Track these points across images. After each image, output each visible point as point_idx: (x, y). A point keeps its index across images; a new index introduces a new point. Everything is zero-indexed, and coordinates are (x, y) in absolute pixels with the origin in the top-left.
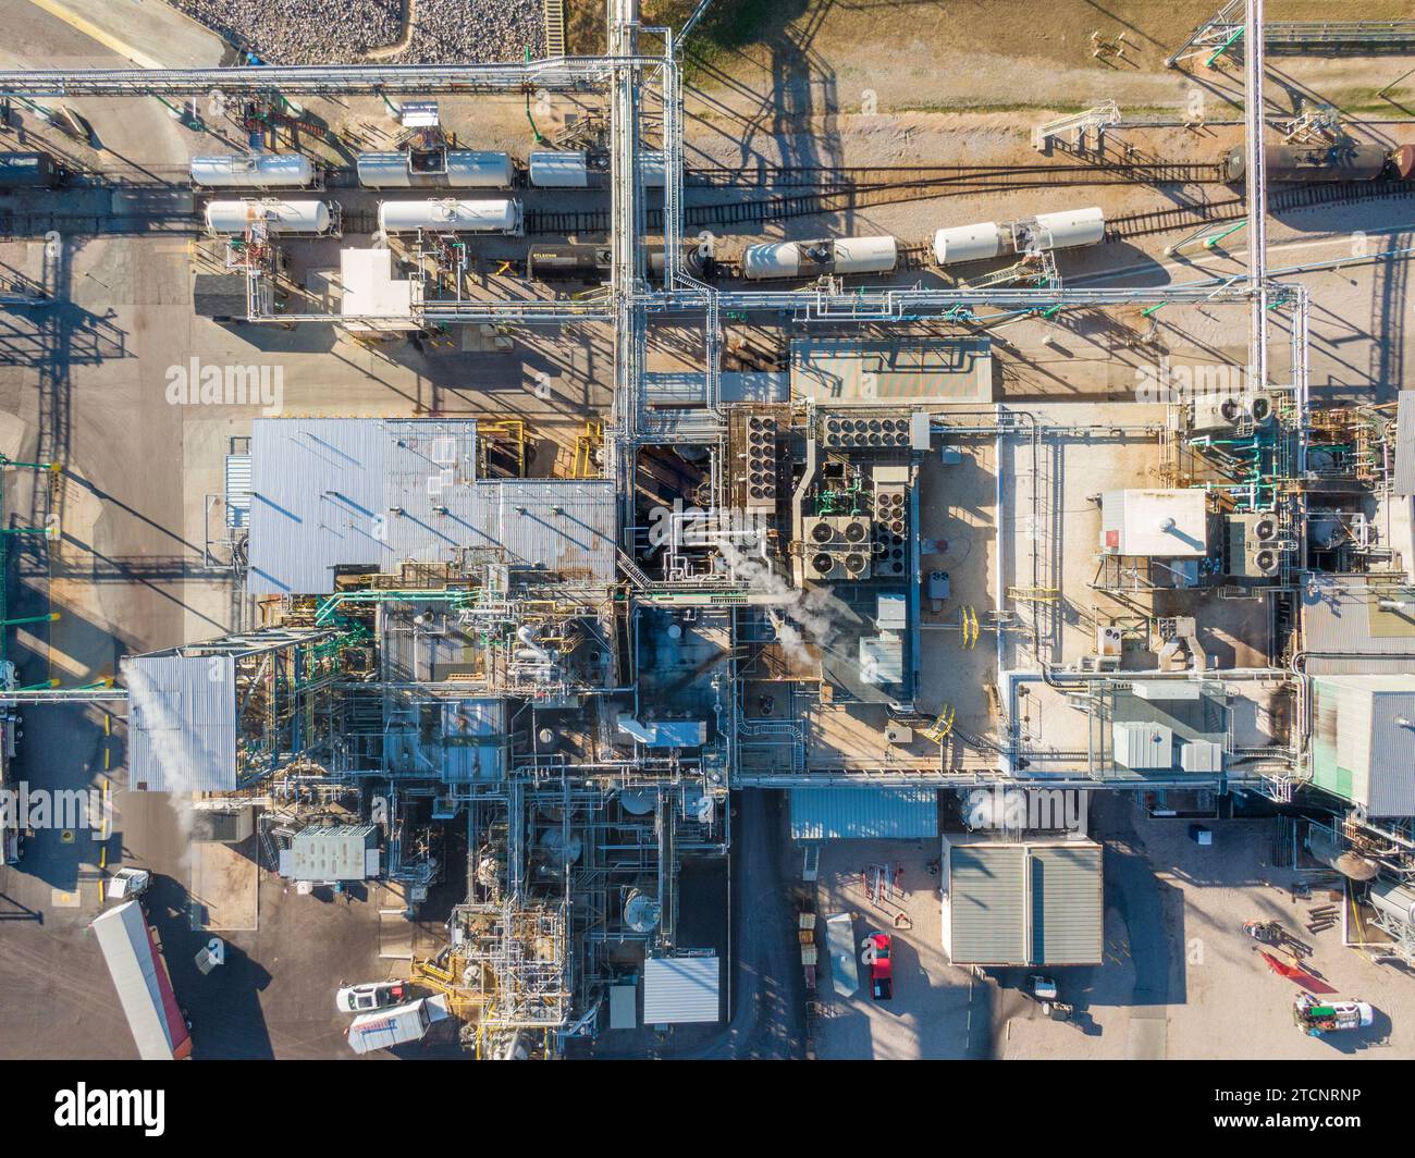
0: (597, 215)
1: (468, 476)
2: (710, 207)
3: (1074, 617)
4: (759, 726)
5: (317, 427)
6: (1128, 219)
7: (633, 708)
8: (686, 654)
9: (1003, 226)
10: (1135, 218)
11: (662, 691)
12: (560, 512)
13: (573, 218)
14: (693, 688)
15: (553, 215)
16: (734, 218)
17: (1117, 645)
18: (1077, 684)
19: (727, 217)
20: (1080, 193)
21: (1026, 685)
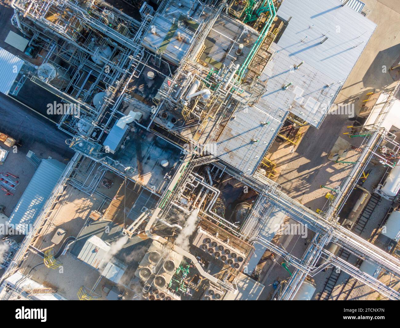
0: (363, 228)
1: (293, 109)
4: (100, 175)
5: (357, 53)
7: (140, 123)
8: (152, 162)
11: (141, 141)
12: (252, 142)
13: (368, 216)
14: (133, 156)
15: (374, 209)
16: (328, 285)
19: (330, 282)
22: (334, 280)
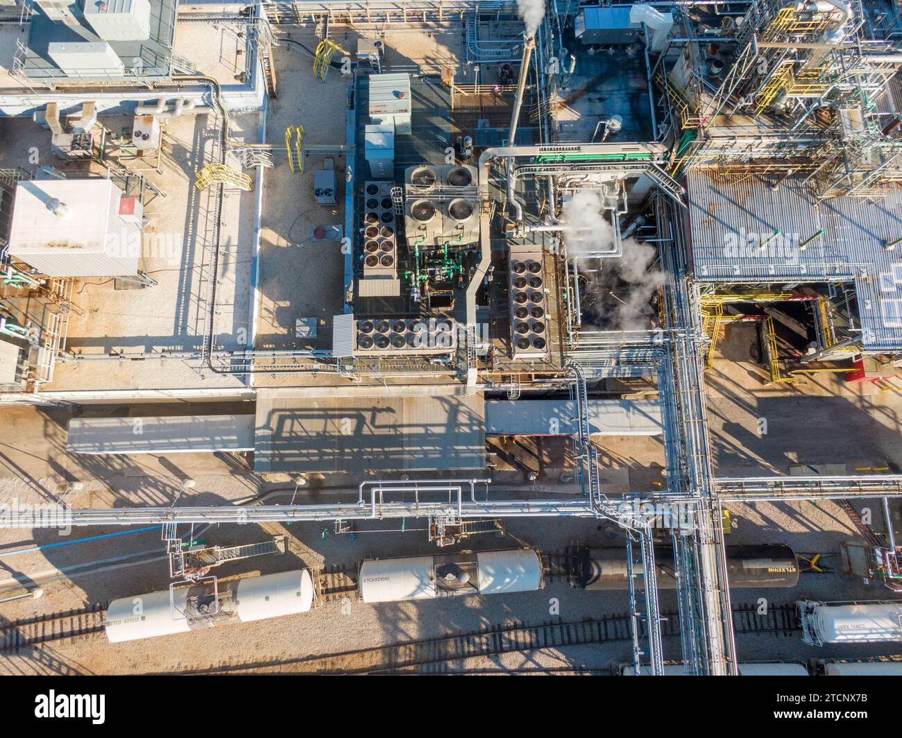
2: (578, 642)
3: (178, 154)
6: (80, 632)
9: (229, 614)
10: (72, 634)
11: (621, 72)
16: (548, 630)
17: (138, 125)
18: (184, 83)
19: (557, 630)
20: (134, 666)
21: (238, 82)
22: (566, 638)
